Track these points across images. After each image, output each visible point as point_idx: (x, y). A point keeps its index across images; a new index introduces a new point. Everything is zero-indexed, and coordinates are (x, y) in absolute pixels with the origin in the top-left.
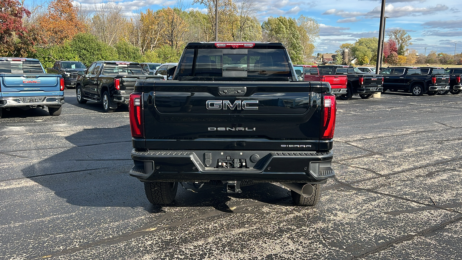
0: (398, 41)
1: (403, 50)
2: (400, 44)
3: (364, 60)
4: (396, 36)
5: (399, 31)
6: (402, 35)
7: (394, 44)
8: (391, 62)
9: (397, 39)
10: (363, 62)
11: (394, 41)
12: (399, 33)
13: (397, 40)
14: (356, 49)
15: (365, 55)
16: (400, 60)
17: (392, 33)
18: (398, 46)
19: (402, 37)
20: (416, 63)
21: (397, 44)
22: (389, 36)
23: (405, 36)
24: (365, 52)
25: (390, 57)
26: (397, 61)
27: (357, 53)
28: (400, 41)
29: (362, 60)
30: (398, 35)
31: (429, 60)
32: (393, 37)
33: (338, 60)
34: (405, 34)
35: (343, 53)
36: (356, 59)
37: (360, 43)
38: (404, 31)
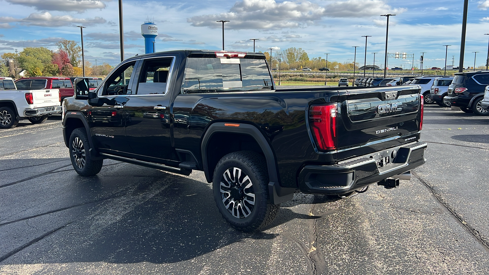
0: (69, 52)
1: (75, 61)
2: (71, 55)
3: (36, 72)
4: (65, 47)
5: (69, 42)
6: (72, 47)
7: (66, 56)
8: (67, 74)
9: (67, 49)
10: (35, 74)
11: (65, 52)
12: (68, 43)
13: (67, 51)
14: (24, 60)
15: (35, 67)
16: (76, 72)
17: (61, 44)
18: (70, 58)
19: (72, 48)
20: (92, 75)
21: (68, 55)
22: (58, 47)
23: (75, 47)
24: (35, 63)
25: (65, 68)
26: (72, 73)
27: (25, 64)
28: (71, 52)
29: (33, 72)
30: (68, 46)
31: (103, 72)
32: (63, 47)
33: (4, 72)
34: (75, 44)
35: (8, 64)
36: (25, 70)
37: (27, 53)
38: (73, 42)
